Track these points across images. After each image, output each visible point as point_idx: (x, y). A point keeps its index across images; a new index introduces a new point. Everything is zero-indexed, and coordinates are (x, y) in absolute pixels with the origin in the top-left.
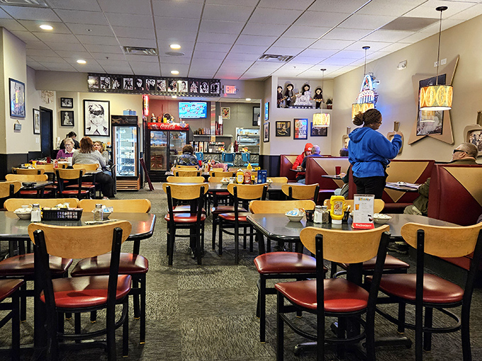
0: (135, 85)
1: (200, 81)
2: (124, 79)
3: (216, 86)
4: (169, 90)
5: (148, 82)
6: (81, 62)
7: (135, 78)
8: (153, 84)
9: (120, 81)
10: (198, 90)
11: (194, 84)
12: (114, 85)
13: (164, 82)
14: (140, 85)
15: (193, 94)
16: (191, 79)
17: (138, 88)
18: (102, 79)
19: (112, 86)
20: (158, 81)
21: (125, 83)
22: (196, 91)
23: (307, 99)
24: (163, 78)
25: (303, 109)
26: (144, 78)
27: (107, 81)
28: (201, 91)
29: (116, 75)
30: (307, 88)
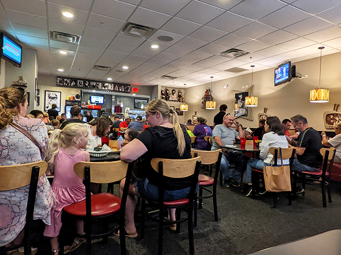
0: (84, 85)
1: (120, 85)
2: (78, 81)
3: (128, 88)
4: (103, 88)
5: (92, 83)
6: (61, 70)
7: (85, 80)
8: (95, 84)
9: (76, 82)
10: (119, 89)
11: (116, 86)
12: (72, 84)
13: (100, 84)
14: (87, 85)
15: (116, 91)
16: (115, 83)
17: (86, 86)
18: (65, 80)
19: (71, 84)
20: (97, 83)
21: (78, 83)
22: (117, 90)
23: (175, 97)
24: (100, 82)
25: (173, 102)
26: (90, 81)
27: (68, 81)
28: (120, 90)
29: (73, 78)
30: (174, 92)
